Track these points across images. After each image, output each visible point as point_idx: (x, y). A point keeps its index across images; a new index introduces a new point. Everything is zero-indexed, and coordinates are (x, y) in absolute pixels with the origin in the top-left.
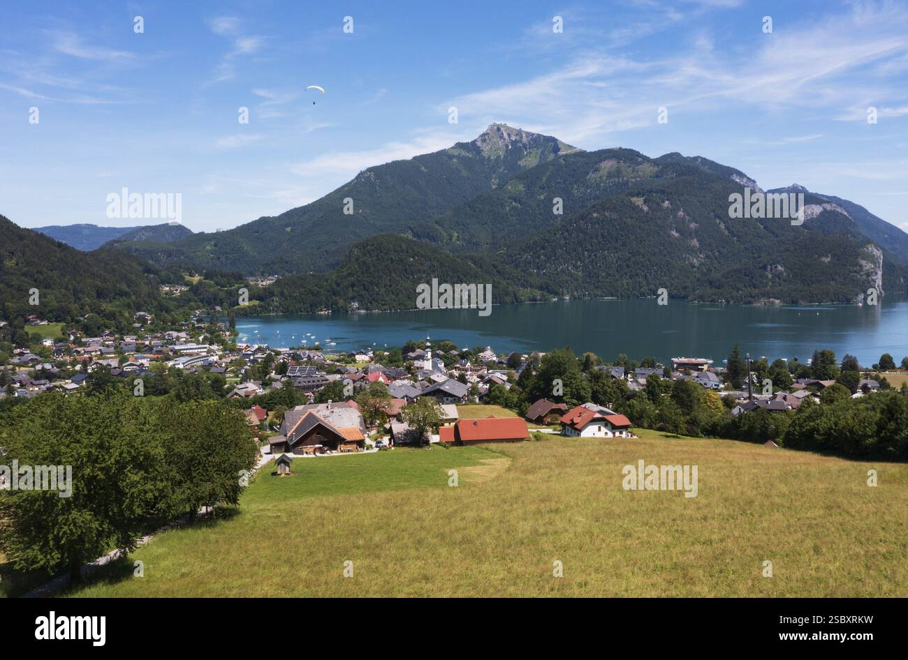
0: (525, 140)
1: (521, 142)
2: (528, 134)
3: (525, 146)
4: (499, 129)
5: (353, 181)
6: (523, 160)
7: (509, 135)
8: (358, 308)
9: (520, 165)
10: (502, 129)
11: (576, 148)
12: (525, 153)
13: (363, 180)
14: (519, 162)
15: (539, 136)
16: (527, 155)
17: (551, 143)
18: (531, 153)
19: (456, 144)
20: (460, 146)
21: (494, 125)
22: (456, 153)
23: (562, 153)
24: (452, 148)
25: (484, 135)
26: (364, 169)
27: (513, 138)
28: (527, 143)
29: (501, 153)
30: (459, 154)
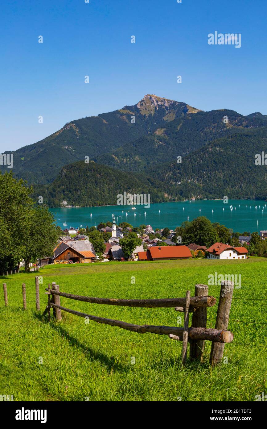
0: (166, 104)
1: (164, 106)
2: (168, 101)
3: (166, 108)
4: (151, 98)
5: (62, 129)
6: (166, 117)
7: (157, 101)
8: (67, 205)
9: (164, 120)
10: (153, 98)
11: (197, 109)
12: (167, 112)
13: (68, 128)
14: (163, 118)
15: (175, 102)
16: (168, 114)
17: (182, 106)
18: (170, 112)
19: (125, 107)
20: (127, 108)
21: (148, 95)
22: (125, 112)
23: (190, 112)
24: (122, 109)
25: (142, 101)
26: (69, 122)
27: (160, 103)
28: (168, 106)
29: (152, 113)
30: (127, 113)
